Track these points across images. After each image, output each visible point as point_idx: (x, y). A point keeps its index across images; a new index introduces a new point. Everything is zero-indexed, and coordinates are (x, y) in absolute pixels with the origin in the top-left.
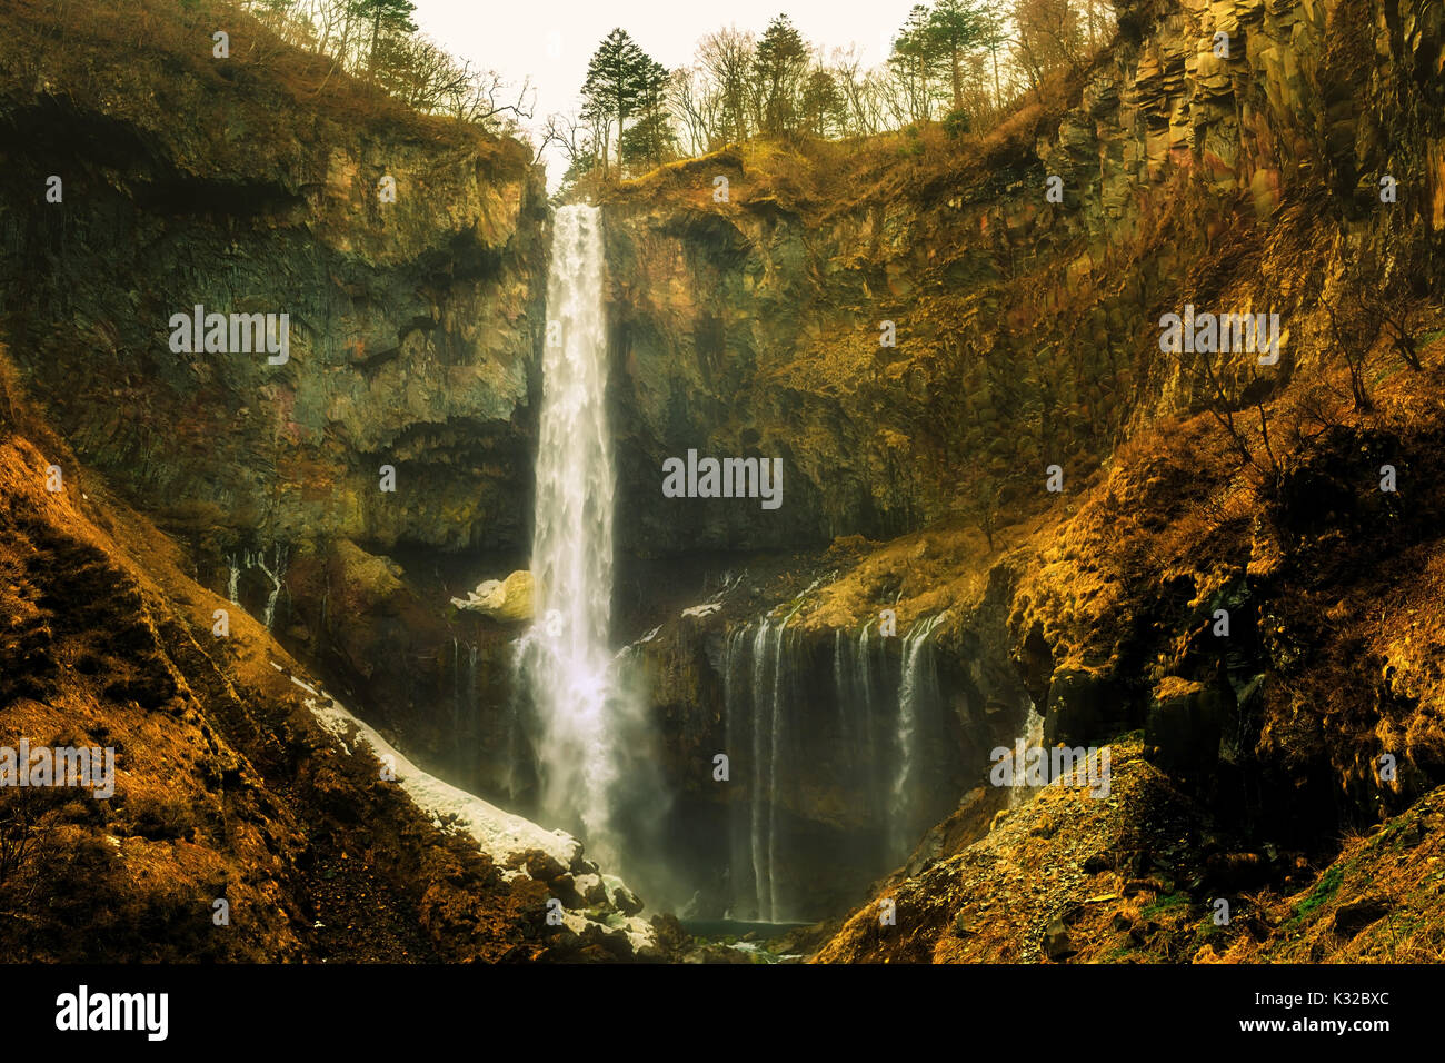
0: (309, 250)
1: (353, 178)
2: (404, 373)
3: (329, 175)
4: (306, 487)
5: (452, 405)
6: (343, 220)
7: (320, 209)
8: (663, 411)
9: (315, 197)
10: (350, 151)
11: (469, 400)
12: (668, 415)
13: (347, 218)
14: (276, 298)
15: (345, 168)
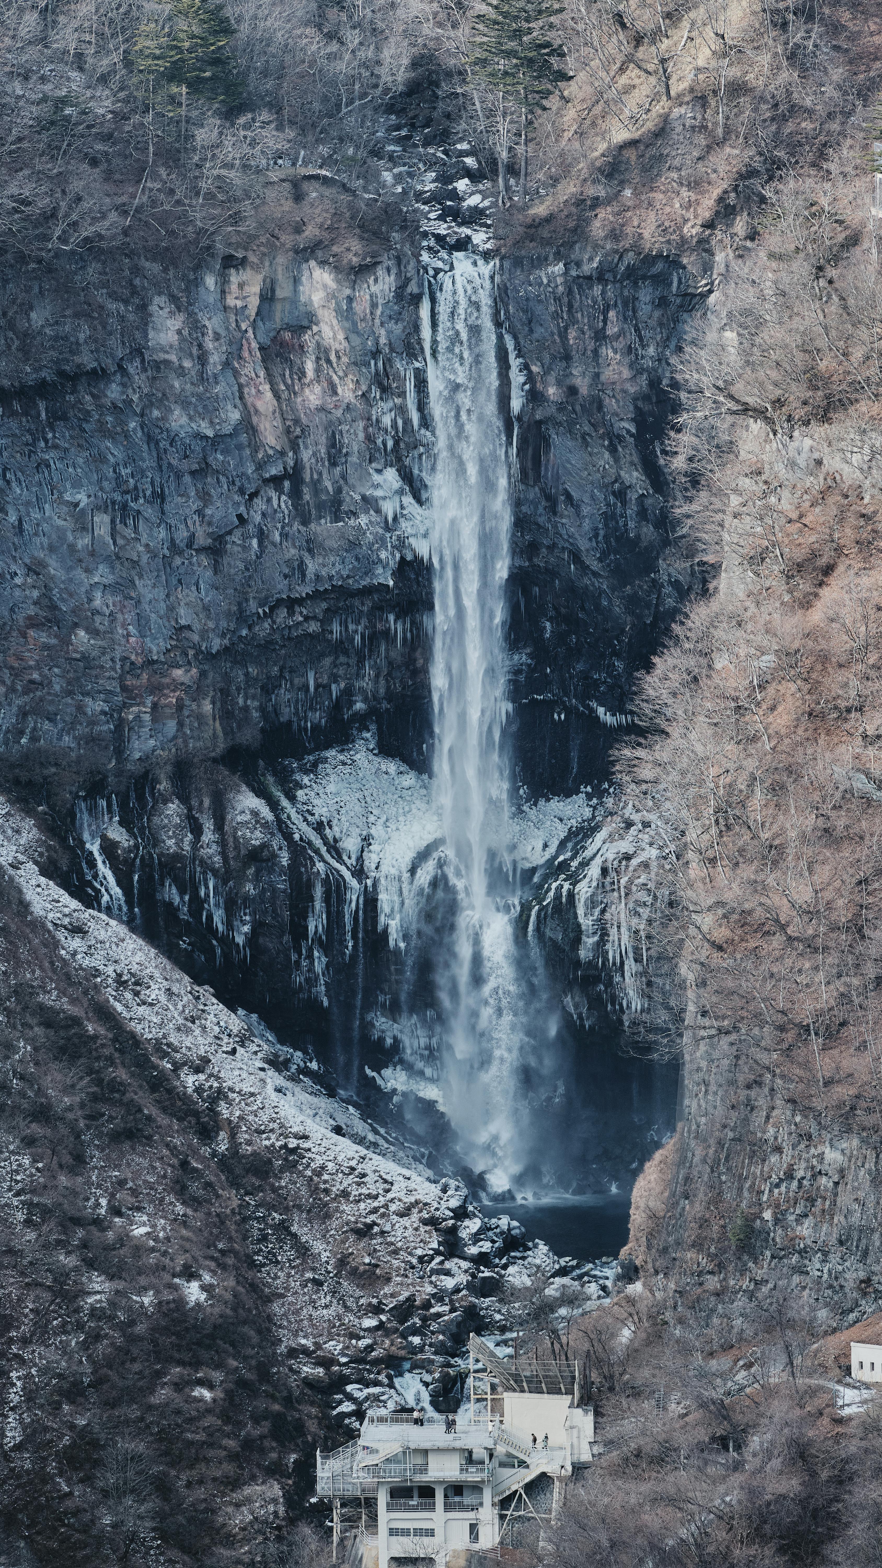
0: (134, 429)
1: (179, 332)
2: (255, 543)
3: (151, 334)
4: (155, 706)
5: (318, 577)
6: (172, 386)
7: (143, 376)
8: (596, 529)
9: (137, 363)
10: (173, 299)
11: (338, 567)
12: (602, 533)
13: (177, 384)
14: (101, 489)
15: (169, 323)
